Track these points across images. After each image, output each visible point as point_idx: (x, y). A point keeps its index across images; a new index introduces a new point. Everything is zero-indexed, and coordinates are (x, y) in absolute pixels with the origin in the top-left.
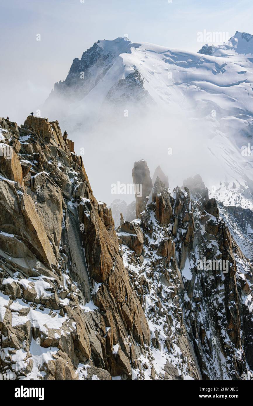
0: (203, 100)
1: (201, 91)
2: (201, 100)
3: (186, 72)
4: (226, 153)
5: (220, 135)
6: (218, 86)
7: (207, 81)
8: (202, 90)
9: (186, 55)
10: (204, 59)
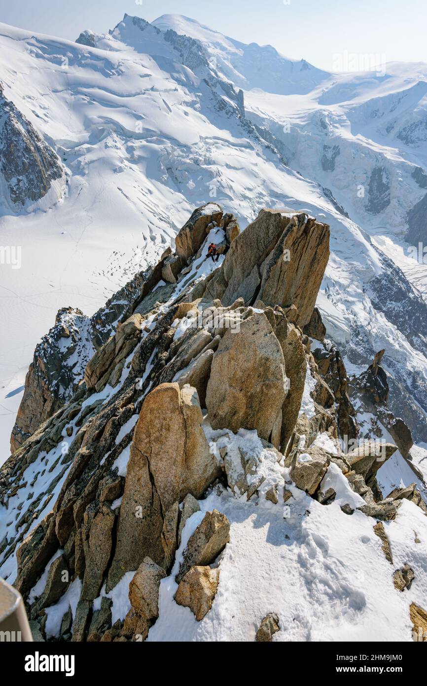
0: (100, 117)
1: (93, 104)
2: (95, 117)
3: (66, 73)
4: (143, 194)
5: (130, 168)
6: (117, 95)
7: (100, 88)
8: (94, 102)
9: (62, 46)
10: (90, 53)
